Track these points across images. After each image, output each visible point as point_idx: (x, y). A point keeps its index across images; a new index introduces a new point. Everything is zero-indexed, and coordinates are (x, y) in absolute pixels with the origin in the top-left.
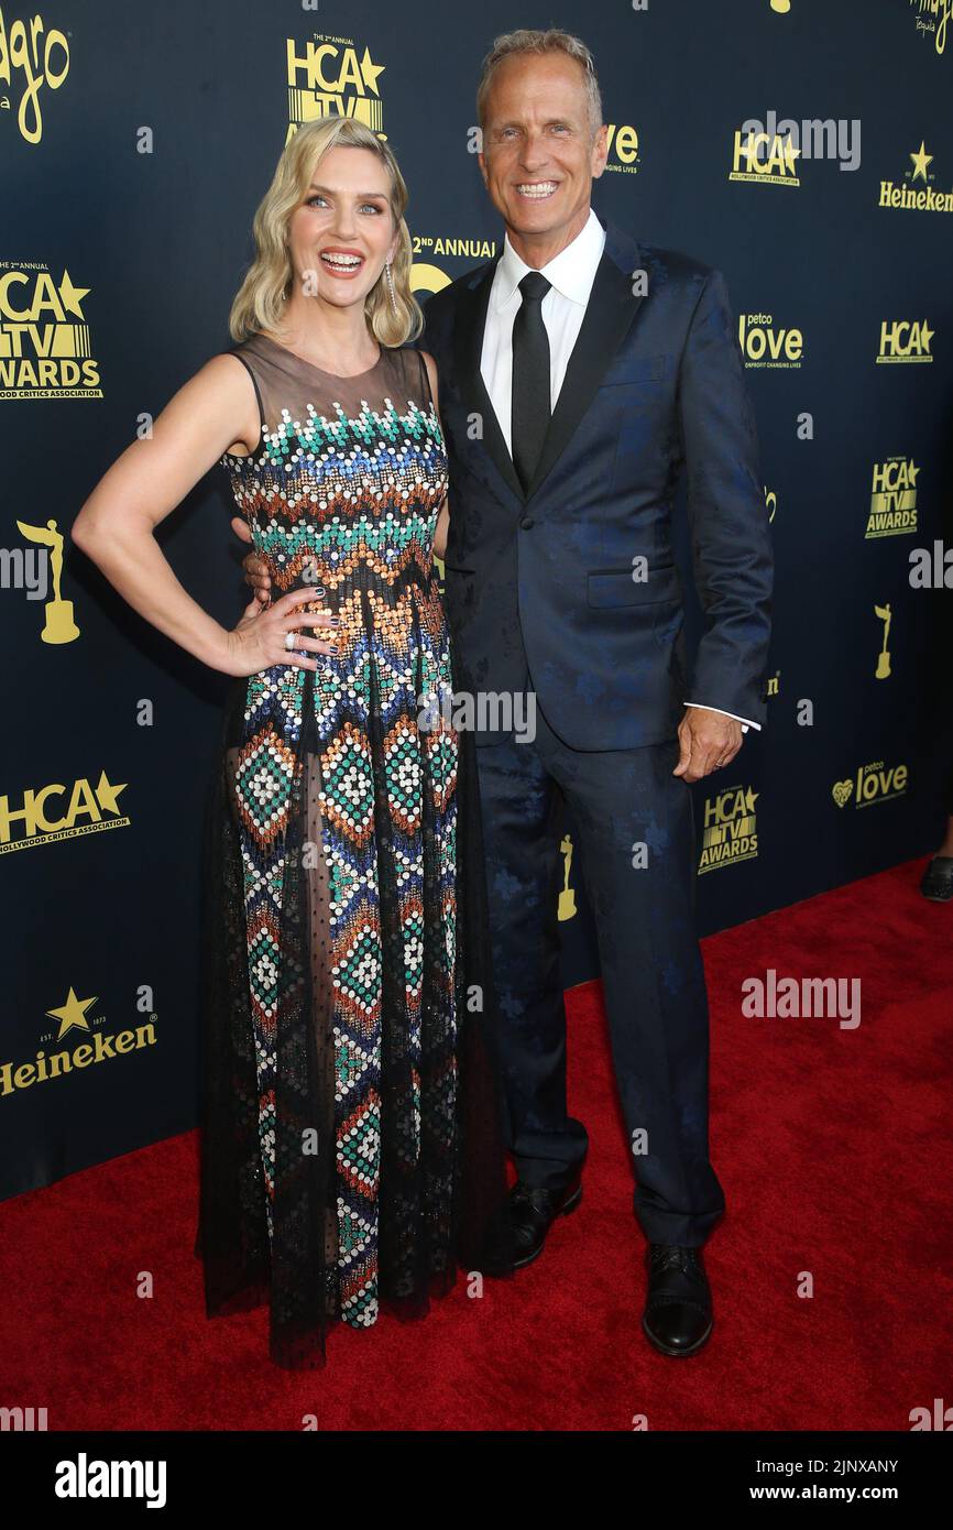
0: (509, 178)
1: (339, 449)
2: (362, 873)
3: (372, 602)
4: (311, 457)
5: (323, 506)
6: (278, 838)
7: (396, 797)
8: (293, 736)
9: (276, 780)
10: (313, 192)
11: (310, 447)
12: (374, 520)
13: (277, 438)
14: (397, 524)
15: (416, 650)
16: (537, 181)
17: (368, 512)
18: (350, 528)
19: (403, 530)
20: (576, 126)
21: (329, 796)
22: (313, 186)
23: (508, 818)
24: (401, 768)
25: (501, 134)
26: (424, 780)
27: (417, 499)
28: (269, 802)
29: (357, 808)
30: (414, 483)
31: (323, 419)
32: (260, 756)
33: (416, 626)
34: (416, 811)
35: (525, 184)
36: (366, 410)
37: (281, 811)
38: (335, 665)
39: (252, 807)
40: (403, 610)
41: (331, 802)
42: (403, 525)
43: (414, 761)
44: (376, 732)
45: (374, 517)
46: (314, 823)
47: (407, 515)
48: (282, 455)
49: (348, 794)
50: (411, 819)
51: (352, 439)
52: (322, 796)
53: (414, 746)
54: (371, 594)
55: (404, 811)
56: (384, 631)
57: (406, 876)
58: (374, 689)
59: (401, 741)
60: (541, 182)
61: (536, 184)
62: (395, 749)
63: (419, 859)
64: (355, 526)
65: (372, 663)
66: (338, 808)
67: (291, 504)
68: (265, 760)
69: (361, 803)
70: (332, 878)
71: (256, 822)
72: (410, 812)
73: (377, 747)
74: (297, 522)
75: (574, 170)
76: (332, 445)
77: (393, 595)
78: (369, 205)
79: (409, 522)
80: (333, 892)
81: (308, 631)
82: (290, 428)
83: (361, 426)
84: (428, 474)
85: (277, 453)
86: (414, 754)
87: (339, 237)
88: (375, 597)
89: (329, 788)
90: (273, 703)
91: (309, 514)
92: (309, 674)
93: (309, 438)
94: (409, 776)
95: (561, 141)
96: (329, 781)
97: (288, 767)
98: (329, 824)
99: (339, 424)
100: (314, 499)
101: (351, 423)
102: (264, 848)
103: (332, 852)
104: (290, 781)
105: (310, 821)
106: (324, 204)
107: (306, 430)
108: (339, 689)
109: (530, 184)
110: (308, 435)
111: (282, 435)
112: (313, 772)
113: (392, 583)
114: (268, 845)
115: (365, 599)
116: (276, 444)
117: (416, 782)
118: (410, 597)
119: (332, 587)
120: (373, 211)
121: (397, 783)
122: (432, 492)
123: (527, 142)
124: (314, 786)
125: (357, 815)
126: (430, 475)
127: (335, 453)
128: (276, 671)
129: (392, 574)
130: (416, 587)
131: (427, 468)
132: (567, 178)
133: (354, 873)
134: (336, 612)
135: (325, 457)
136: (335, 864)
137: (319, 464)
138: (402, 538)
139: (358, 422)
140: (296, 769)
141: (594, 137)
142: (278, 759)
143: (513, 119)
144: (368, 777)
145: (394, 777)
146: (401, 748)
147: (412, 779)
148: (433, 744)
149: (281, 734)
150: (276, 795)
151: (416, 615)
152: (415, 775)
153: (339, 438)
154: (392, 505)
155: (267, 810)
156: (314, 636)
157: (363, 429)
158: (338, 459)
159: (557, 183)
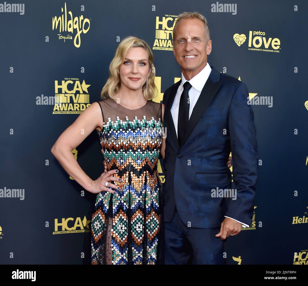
0: (182, 55)
1: (123, 130)
2: (122, 254)
3: (132, 175)
4: (115, 132)
5: (117, 146)
6: (99, 241)
7: (135, 233)
8: (106, 212)
9: (100, 224)
10: (126, 60)
11: (115, 129)
12: (134, 151)
13: (107, 126)
14: (141, 153)
15: (145, 191)
16: (190, 55)
17: (132, 149)
18: (126, 153)
19: (143, 155)
20: (202, 39)
21: (114, 230)
22: (126, 59)
23: (172, 245)
24: (137, 225)
25: (179, 42)
26: (144, 229)
27: (148, 146)
28: (98, 230)
29: (122, 235)
30: (147, 141)
31: (121, 121)
32: (97, 216)
33: (145, 184)
34: (141, 238)
35: (186, 56)
36: (136, 119)
37: (101, 233)
38: (119, 193)
39: (94, 231)
40: (142, 178)
41: (114, 232)
42: (143, 153)
43: (141, 223)
44: (130, 213)
45: (134, 150)
46: (109, 238)
47: (144, 151)
48: (107, 131)
49: (120, 230)
50: (139, 240)
51: (129, 127)
52: (112, 230)
53: (141, 219)
54: (132, 173)
55: (137, 238)
56: (135, 184)
57: (137, 257)
58: (130, 201)
59: (138, 217)
60: (192, 55)
61: (190, 56)
62: (136, 219)
63: (141, 252)
64: (128, 152)
65: (130, 193)
66: (117, 234)
67: (109, 145)
68: (98, 218)
69: (123, 233)
70: (113, 254)
71: (95, 235)
72: (139, 238)
73: (130, 218)
74: (111, 150)
75: (201, 52)
76: (122, 128)
77: (138, 174)
78: (142, 63)
79: (145, 152)
80: (113, 258)
81: (112, 182)
82: (110, 123)
83: (133, 123)
84: (152, 139)
85: (106, 130)
86: (141, 221)
87: (133, 73)
88: (133, 174)
89: (114, 228)
90: (102, 202)
91: (114, 148)
92: (112, 195)
93: (115, 126)
94: (139, 227)
95: (198, 44)
96: (114, 226)
97: (103, 220)
98: (113, 238)
99: (126, 122)
100: (115, 144)
101: (130, 122)
102: (96, 243)
103: (113, 246)
104: (104, 224)
105: (108, 237)
106: (129, 64)
107: (115, 124)
108: (120, 200)
109: (188, 56)
110: (115, 125)
111: (108, 125)
112: (110, 223)
113: (139, 170)
114: (97, 242)
115: (130, 174)
116: (106, 128)
117: (141, 230)
118: (145, 175)
119: (121, 170)
120: (143, 65)
121: (136, 229)
122: (153, 144)
123: (187, 44)
124: (110, 227)
125: (122, 237)
126: (153, 139)
127: (122, 131)
128: (103, 193)
129: (139, 168)
130: (147, 172)
131: (152, 137)
132: (199, 54)
133: (120, 253)
134: (121, 178)
135: (119, 132)
136: (114, 250)
137: (117, 134)
138: (143, 157)
139: (132, 122)
140: (105, 221)
141: (207, 43)
142: (101, 218)
143: (183, 37)
144: (126, 226)
145: (135, 227)
146: (137, 219)
147: (140, 228)
148: (148, 219)
149: (103, 211)
150: (100, 228)
151: (146, 180)
152: (141, 227)
153: (125, 126)
154: (140, 147)
155: (97, 232)
156: (114, 184)
157: (133, 124)
158: (123, 132)
159: (196, 56)
